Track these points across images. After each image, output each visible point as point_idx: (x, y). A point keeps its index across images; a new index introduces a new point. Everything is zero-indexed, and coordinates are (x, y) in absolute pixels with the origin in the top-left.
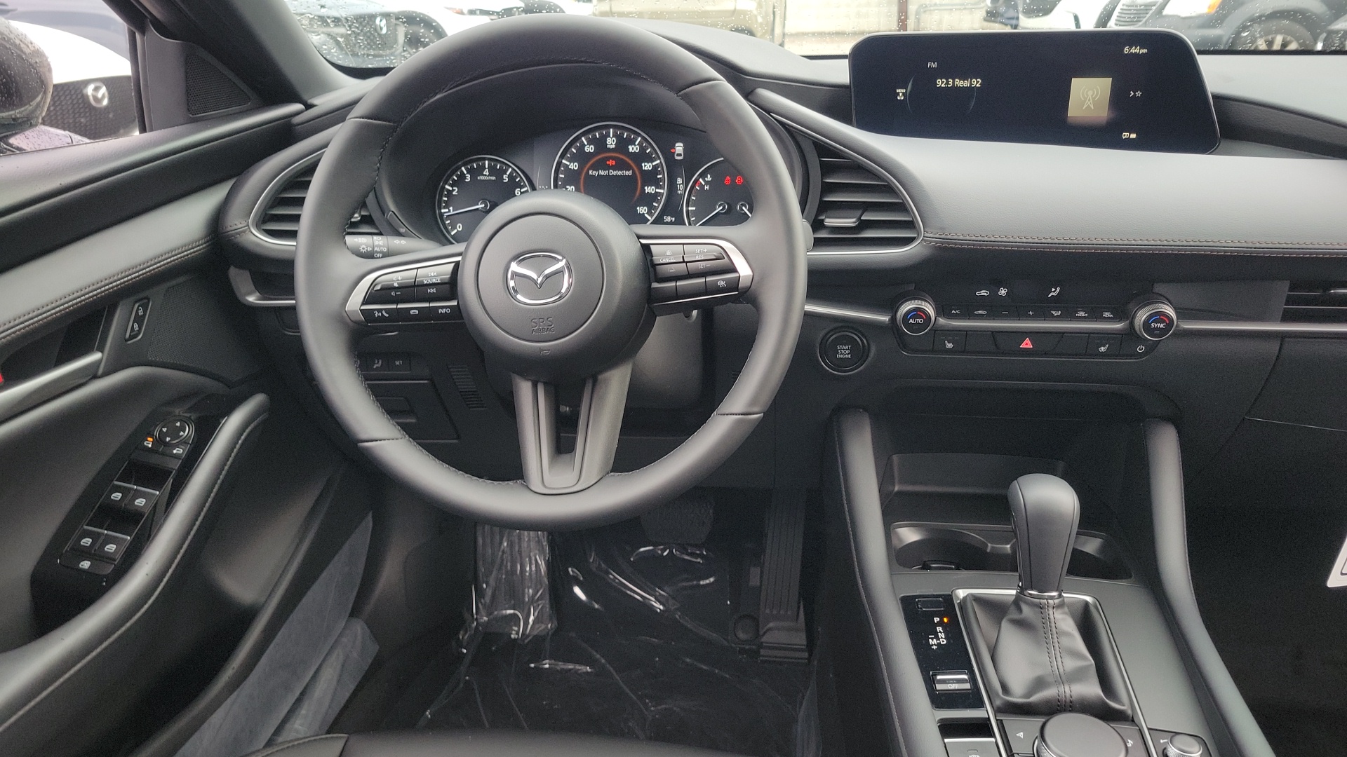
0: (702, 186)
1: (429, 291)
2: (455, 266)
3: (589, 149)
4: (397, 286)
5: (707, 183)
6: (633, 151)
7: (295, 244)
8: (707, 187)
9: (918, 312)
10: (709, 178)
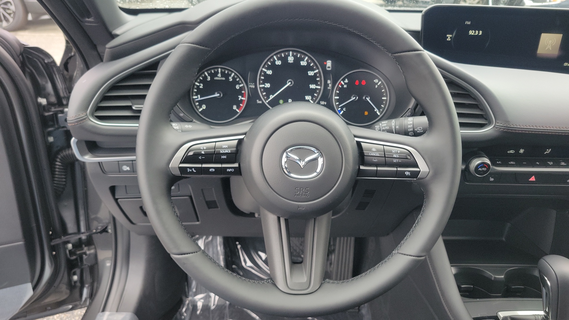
0: (342, 85)
1: (222, 157)
2: (238, 141)
3: (278, 63)
4: (204, 153)
5: (345, 84)
6: (303, 65)
7: (138, 125)
8: (345, 86)
9: (483, 164)
10: (346, 81)
